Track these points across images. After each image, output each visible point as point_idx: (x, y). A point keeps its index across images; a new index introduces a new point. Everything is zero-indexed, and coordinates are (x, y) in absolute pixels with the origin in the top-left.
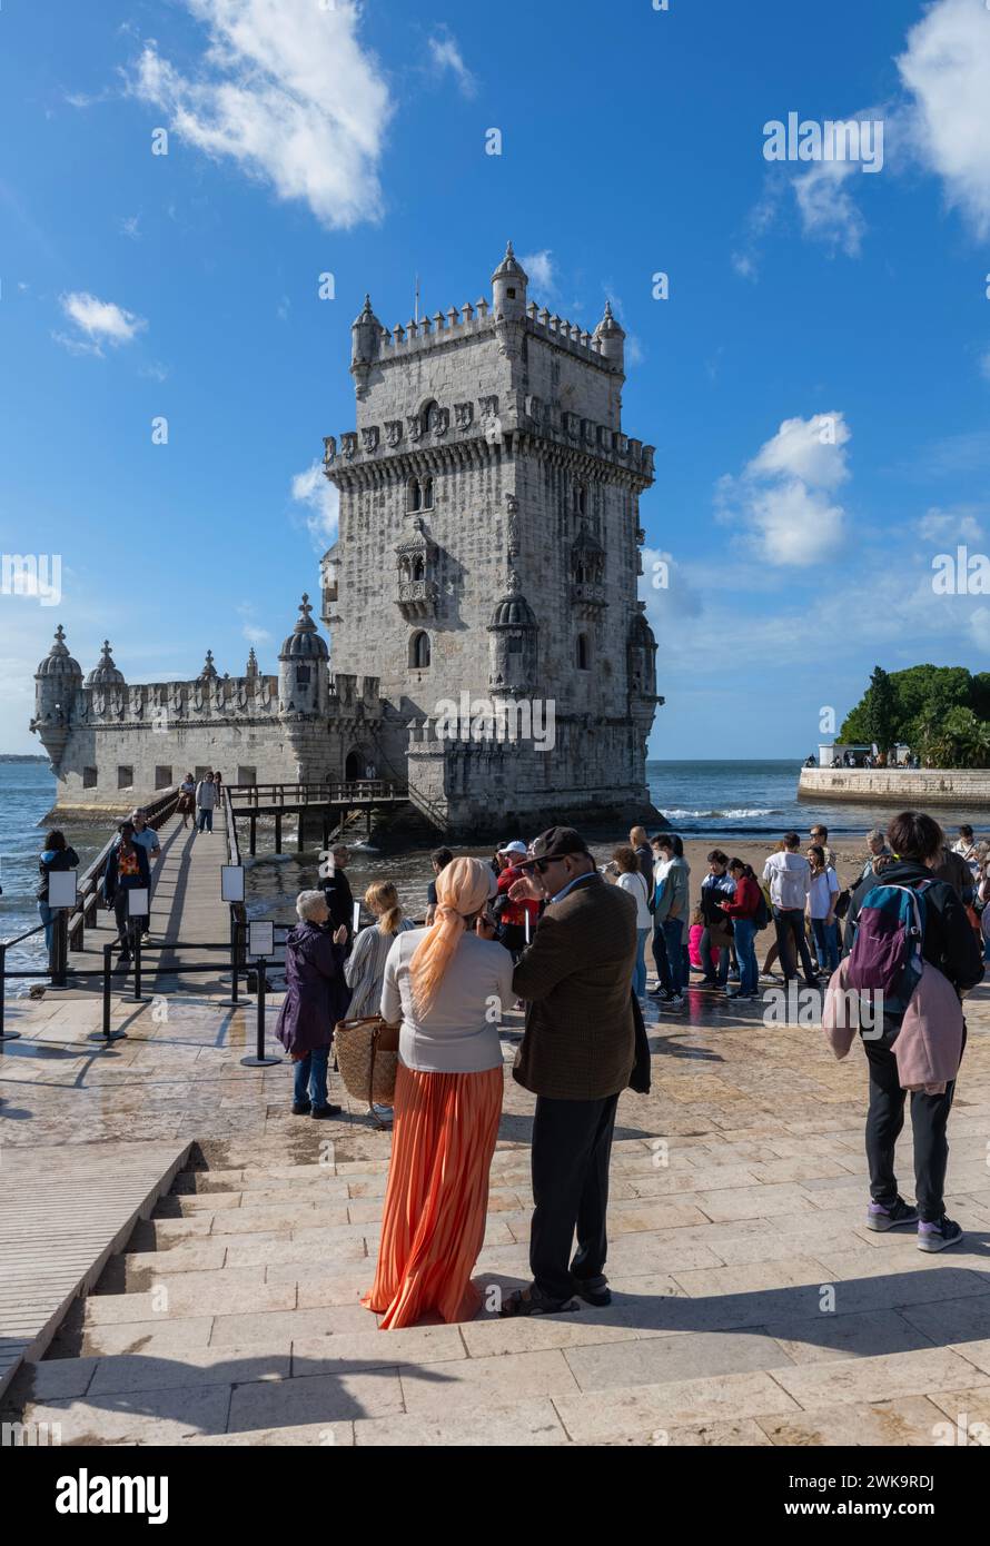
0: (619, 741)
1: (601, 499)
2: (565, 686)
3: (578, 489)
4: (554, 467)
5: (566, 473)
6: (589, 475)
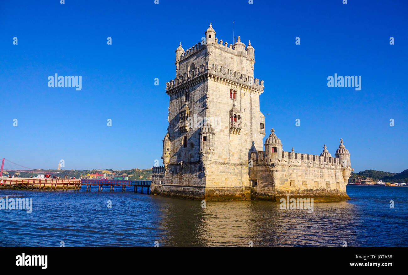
0: (195, 170)
2: (178, 154)
3: (187, 94)
4: (179, 93)
5: (182, 92)
6: (188, 88)
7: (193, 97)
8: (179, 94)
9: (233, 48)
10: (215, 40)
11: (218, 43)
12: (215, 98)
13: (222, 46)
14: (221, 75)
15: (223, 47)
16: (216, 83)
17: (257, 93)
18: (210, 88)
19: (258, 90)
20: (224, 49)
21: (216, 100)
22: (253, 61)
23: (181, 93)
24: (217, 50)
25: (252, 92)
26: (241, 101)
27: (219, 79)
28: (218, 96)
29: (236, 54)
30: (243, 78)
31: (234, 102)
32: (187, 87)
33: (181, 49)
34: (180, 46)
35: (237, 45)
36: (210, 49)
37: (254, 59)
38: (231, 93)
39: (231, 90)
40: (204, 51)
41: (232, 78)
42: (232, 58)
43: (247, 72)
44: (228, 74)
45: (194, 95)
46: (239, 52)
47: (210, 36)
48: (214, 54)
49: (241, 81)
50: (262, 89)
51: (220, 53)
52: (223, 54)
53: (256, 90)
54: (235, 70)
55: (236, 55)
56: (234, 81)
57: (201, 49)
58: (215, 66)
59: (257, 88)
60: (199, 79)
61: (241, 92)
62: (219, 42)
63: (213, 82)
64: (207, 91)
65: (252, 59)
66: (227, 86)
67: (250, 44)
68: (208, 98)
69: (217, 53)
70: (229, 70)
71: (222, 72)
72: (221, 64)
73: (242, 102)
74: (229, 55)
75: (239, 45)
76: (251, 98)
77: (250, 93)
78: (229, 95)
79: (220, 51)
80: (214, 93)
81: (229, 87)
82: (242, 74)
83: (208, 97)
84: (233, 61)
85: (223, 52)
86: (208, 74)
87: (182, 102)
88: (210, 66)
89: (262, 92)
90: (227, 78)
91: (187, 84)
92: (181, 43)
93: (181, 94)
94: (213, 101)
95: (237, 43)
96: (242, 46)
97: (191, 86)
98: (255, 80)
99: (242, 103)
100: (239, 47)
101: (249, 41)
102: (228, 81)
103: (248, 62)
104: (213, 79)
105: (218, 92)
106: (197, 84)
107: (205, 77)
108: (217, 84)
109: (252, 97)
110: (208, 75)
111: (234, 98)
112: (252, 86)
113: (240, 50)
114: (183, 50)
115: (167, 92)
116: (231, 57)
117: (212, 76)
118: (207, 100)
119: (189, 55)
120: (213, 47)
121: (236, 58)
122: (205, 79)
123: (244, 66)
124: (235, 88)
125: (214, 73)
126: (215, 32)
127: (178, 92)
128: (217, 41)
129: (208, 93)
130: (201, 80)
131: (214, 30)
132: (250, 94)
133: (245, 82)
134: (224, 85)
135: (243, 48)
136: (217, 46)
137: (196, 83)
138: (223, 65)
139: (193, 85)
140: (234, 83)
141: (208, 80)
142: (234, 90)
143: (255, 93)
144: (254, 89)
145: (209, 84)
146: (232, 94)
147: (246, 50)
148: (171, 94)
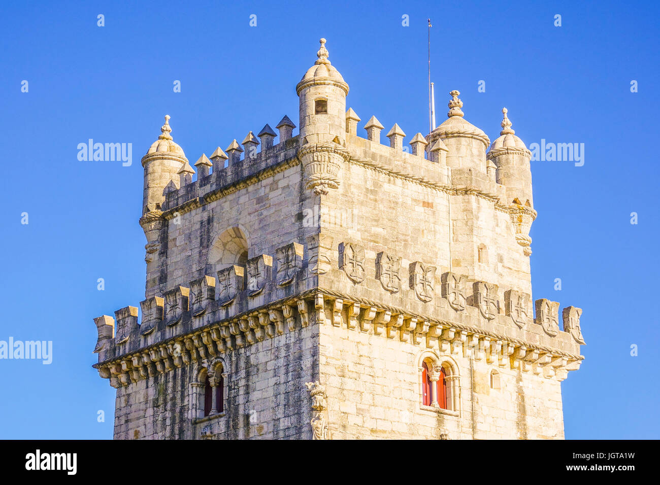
1: (243, 373)
3: (212, 381)
4: (167, 375)
5: (183, 370)
6: (217, 352)
7: (241, 400)
8: (166, 382)
9: (433, 155)
10: (344, 125)
11: (358, 135)
12: (350, 408)
13: (376, 146)
14: (376, 294)
15: (385, 150)
16: (356, 335)
17: (552, 373)
18: (327, 364)
19: (554, 358)
20: (389, 161)
21: (359, 420)
22: (525, 211)
23: (175, 377)
24: (356, 169)
25: (529, 367)
26: (473, 414)
27: (372, 315)
28: (367, 397)
29: (446, 182)
30: (483, 305)
31: (440, 422)
32: (211, 350)
33: (171, 148)
34: (167, 135)
35: (447, 135)
36: (324, 165)
37: (531, 202)
38: (428, 380)
39: (427, 365)
40: (290, 176)
41: (431, 306)
42: (427, 205)
43: (500, 269)
44: (412, 285)
45: (247, 393)
46: (460, 171)
47: (321, 106)
48: (341, 189)
49: (473, 318)
50: (575, 351)
51: (369, 185)
52: (386, 186)
53: (547, 359)
54: (443, 264)
55: (445, 189)
56: (440, 319)
57: (278, 164)
58: (348, 252)
59: (549, 347)
60: (273, 316)
61: (472, 372)
62: (365, 132)
63: (342, 330)
64: (314, 376)
65: (523, 200)
66: (408, 346)
67: (508, 129)
68: (322, 414)
69: (359, 187)
70: (418, 269)
71: (385, 279)
72: (376, 235)
73: (479, 419)
74: (413, 189)
75: (459, 135)
76: (523, 400)
77: (515, 373)
78: (419, 387)
79: (369, 172)
80: (349, 384)
81: (416, 349)
82: (476, 285)
83: (321, 408)
84: (432, 220)
85: (383, 177)
86: (320, 295)
87: (182, 420)
88: (328, 253)
89: (576, 366)
90: (409, 309)
91: (209, 333)
92: (168, 117)
93: (179, 382)
94: (344, 426)
95: (450, 126)
96: (475, 143)
97: (229, 344)
98: (538, 304)
99: (479, 426)
100: (458, 149)
101: (505, 110)
102: (413, 325)
103: (504, 217)
104: (338, 318)
105: (365, 378)
106: (263, 338)
107: (302, 306)
108: (363, 337)
109: (527, 392)
110: (321, 302)
111: (444, 402)
112: (524, 339)
113: (464, 163)
114: (180, 152)
115: (102, 366)
116: (421, 198)
117: (339, 305)
118: (315, 424)
119: (214, 187)
120: (337, 159)
121: (446, 202)
122: (305, 319)
123: (487, 242)
124: (444, 354)
125: (344, 286)
126: (346, 85)
127: (159, 367)
128: (354, 125)
129: (320, 388)
130: (284, 320)
131: (338, 76)
132: (519, 379)
133: (494, 323)
134: (395, 343)
135: (475, 152)
136: (356, 148)
137: (258, 334)
138: (386, 241)
139: (239, 341)
140: (439, 332)
141: (316, 322)
142: (439, 363)
143: (539, 369)
144: (535, 356)
145: (322, 340)
146: (430, 382)
147: (493, 156)
148: (123, 378)
